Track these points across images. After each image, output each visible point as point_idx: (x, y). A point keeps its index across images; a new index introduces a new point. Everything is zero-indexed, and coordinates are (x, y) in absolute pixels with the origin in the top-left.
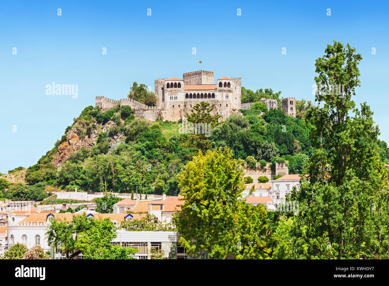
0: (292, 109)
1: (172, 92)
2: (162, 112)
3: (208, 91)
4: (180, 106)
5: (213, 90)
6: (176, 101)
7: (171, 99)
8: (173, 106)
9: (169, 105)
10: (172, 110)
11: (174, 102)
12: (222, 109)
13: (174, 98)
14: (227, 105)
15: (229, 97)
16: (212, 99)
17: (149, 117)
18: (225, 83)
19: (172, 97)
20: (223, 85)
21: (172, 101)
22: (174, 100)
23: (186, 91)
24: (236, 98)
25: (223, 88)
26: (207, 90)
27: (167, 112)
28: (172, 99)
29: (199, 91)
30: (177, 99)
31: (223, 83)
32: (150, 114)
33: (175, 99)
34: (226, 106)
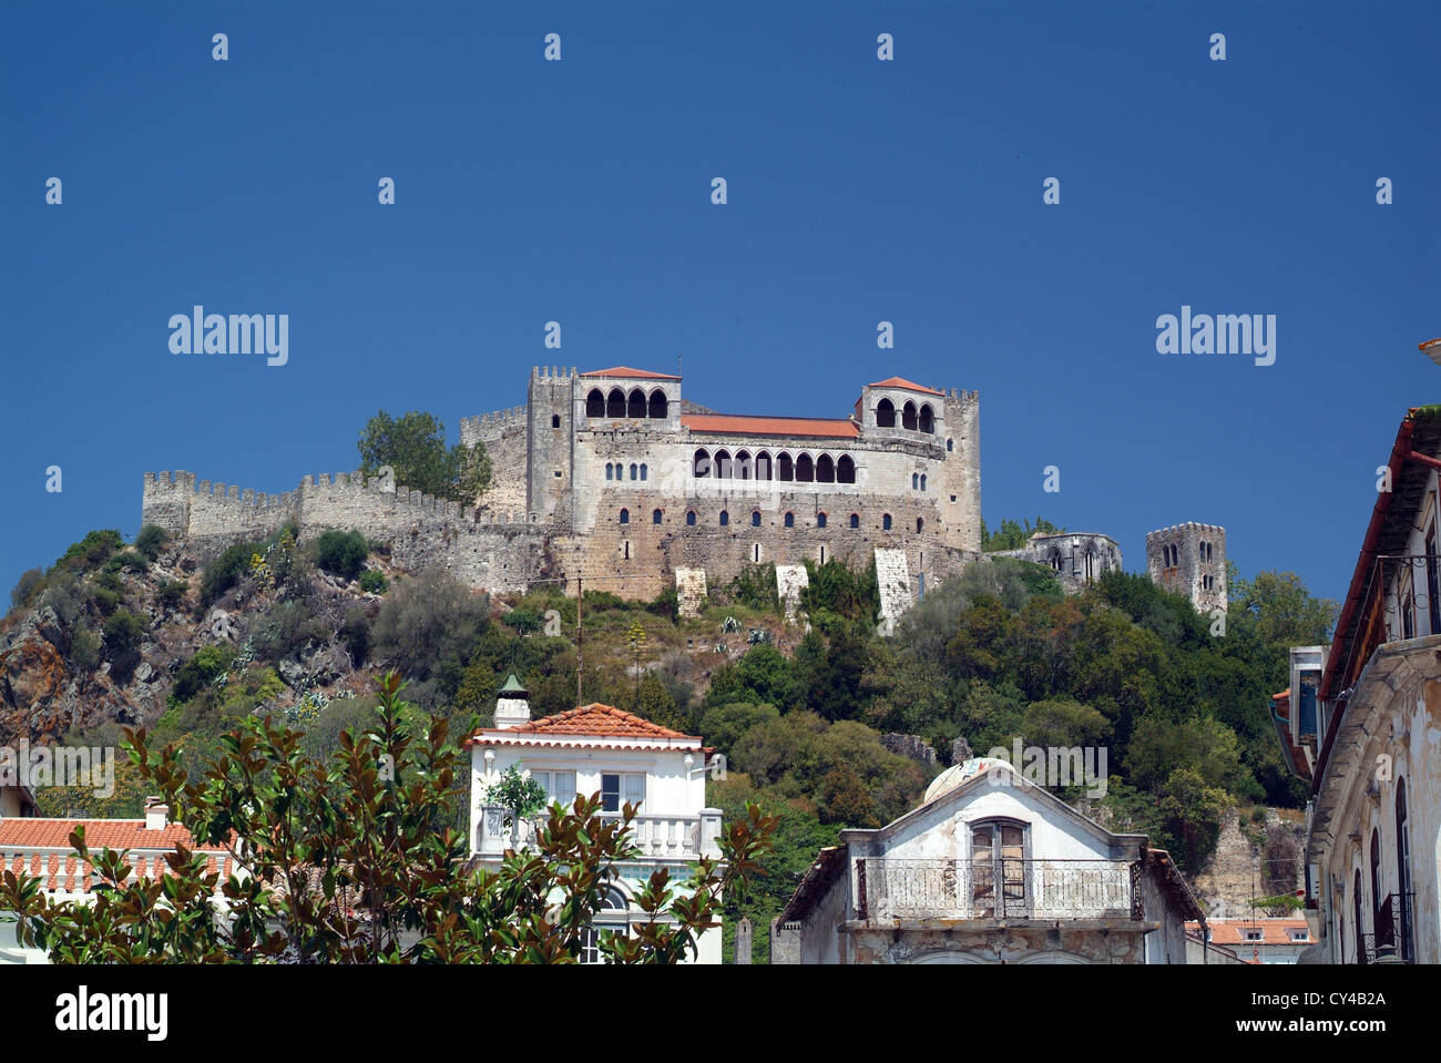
0: (1208, 581)
1: (619, 436)
2: (558, 541)
3: (819, 443)
4: (664, 517)
5: (846, 442)
6: (639, 484)
7: (609, 476)
8: (624, 514)
9: (600, 506)
10: (618, 533)
11: (628, 492)
12: (897, 540)
13: (626, 471)
14: (920, 522)
15: (927, 482)
16: (837, 487)
17: (483, 571)
18: (910, 406)
19: (614, 464)
20: (899, 419)
21: (614, 483)
22: (626, 483)
23: (696, 438)
24: (953, 498)
25: (899, 430)
26: (815, 438)
27: (586, 543)
28: (619, 477)
29: (769, 442)
30: (644, 477)
31: (899, 406)
32: (491, 555)
33: (633, 477)
34: (914, 526)
